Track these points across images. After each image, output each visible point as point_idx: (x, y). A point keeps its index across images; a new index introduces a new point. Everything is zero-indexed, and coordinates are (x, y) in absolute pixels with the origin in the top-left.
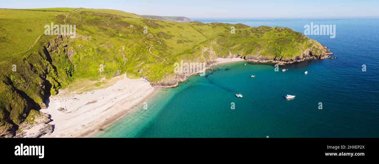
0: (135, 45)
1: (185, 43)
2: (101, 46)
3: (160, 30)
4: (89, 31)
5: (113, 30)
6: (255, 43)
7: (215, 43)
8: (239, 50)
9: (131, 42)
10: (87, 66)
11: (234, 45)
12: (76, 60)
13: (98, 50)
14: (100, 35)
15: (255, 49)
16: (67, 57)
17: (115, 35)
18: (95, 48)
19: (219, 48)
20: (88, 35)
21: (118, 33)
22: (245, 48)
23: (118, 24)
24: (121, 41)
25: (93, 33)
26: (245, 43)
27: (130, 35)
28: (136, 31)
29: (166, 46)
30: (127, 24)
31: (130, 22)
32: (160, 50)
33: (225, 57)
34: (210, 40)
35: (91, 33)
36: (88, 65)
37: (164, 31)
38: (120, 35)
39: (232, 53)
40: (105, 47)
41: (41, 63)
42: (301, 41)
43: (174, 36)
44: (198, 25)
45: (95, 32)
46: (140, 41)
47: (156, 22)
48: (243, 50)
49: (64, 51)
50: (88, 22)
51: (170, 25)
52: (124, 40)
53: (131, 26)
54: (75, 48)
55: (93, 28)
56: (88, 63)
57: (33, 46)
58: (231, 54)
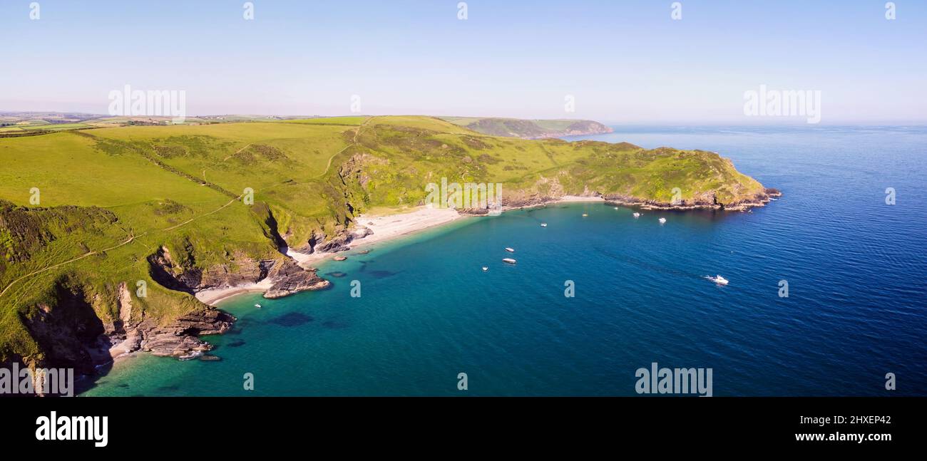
0: (446, 170)
1: (515, 171)
2: (402, 171)
3: (485, 151)
4: (387, 153)
5: (419, 151)
6: (628, 176)
7: (565, 173)
8: (601, 185)
9: (440, 167)
10: (384, 195)
11: (594, 177)
12: (371, 188)
13: (399, 176)
14: (402, 158)
15: (625, 185)
16: (360, 184)
17: (420, 157)
18: (395, 174)
19: (572, 181)
20: (386, 158)
21: (425, 155)
22: (609, 182)
23: (427, 143)
24: (428, 166)
25: (392, 155)
26: (612, 175)
27: (441, 158)
28: (449, 153)
29: (486, 172)
30: (438, 143)
31: (443, 141)
32: (477, 176)
33: (578, 195)
34: (559, 168)
35: (390, 156)
36: (386, 194)
37: (491, 153)
38: (428, 158)
39: (589, 189)
40: (407, 173)
41: (340, 187)
42: (702, 176)
43: (503, 161)
44: (552, 144)
45: (395, 154)
46: (453, 166)
47: (482, 141)
48: (605, 185)
49: (357, 177)
50: (385, 140)
51: (505, 145)
52: (432, 164)
53: (445, 146)
54: (369, 174)
55: (391, 149)
56: (386, 192)
57: (327, 169)
58: (586, 191)
